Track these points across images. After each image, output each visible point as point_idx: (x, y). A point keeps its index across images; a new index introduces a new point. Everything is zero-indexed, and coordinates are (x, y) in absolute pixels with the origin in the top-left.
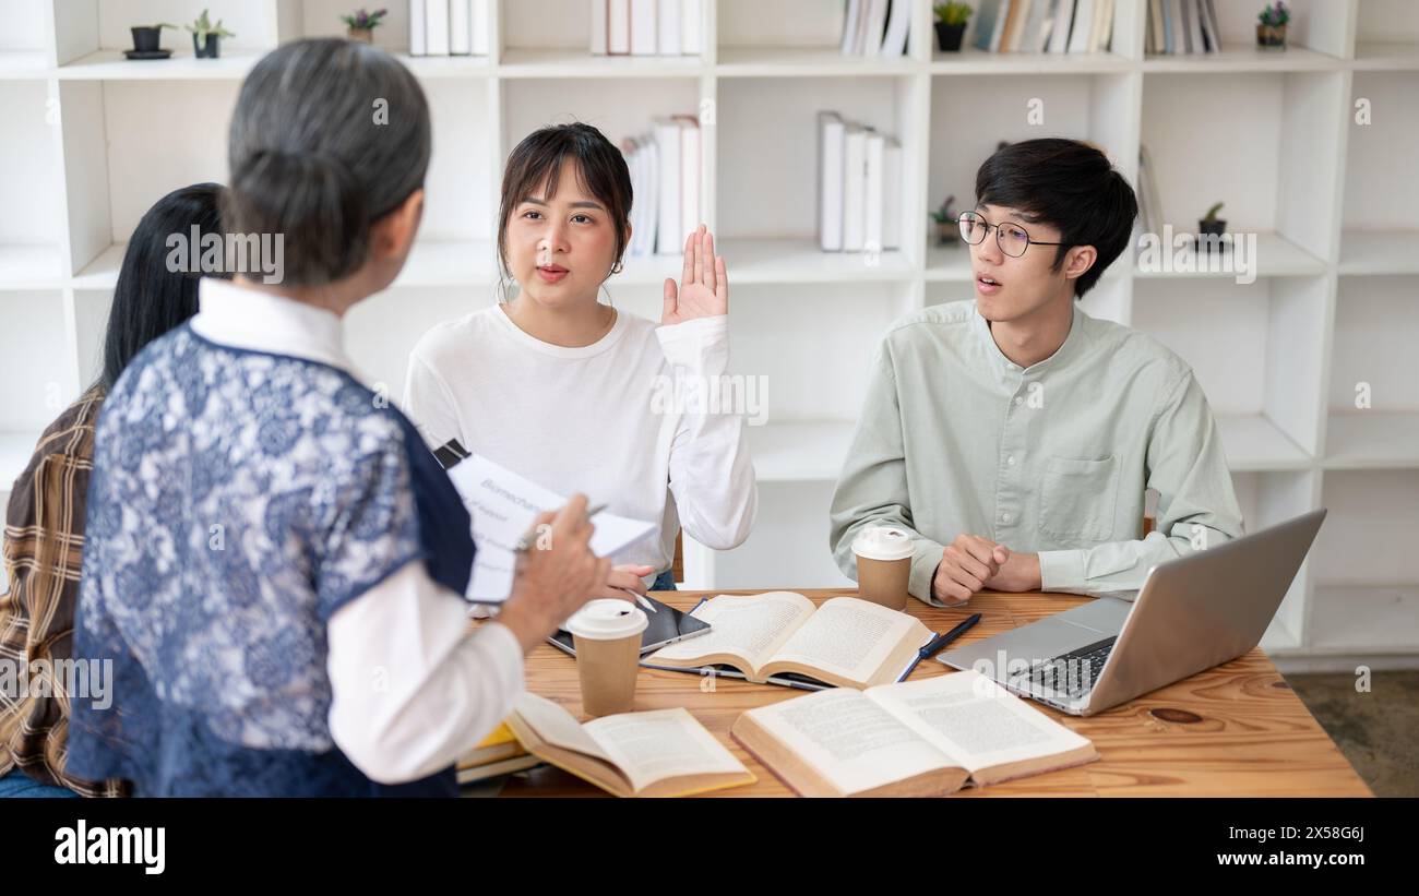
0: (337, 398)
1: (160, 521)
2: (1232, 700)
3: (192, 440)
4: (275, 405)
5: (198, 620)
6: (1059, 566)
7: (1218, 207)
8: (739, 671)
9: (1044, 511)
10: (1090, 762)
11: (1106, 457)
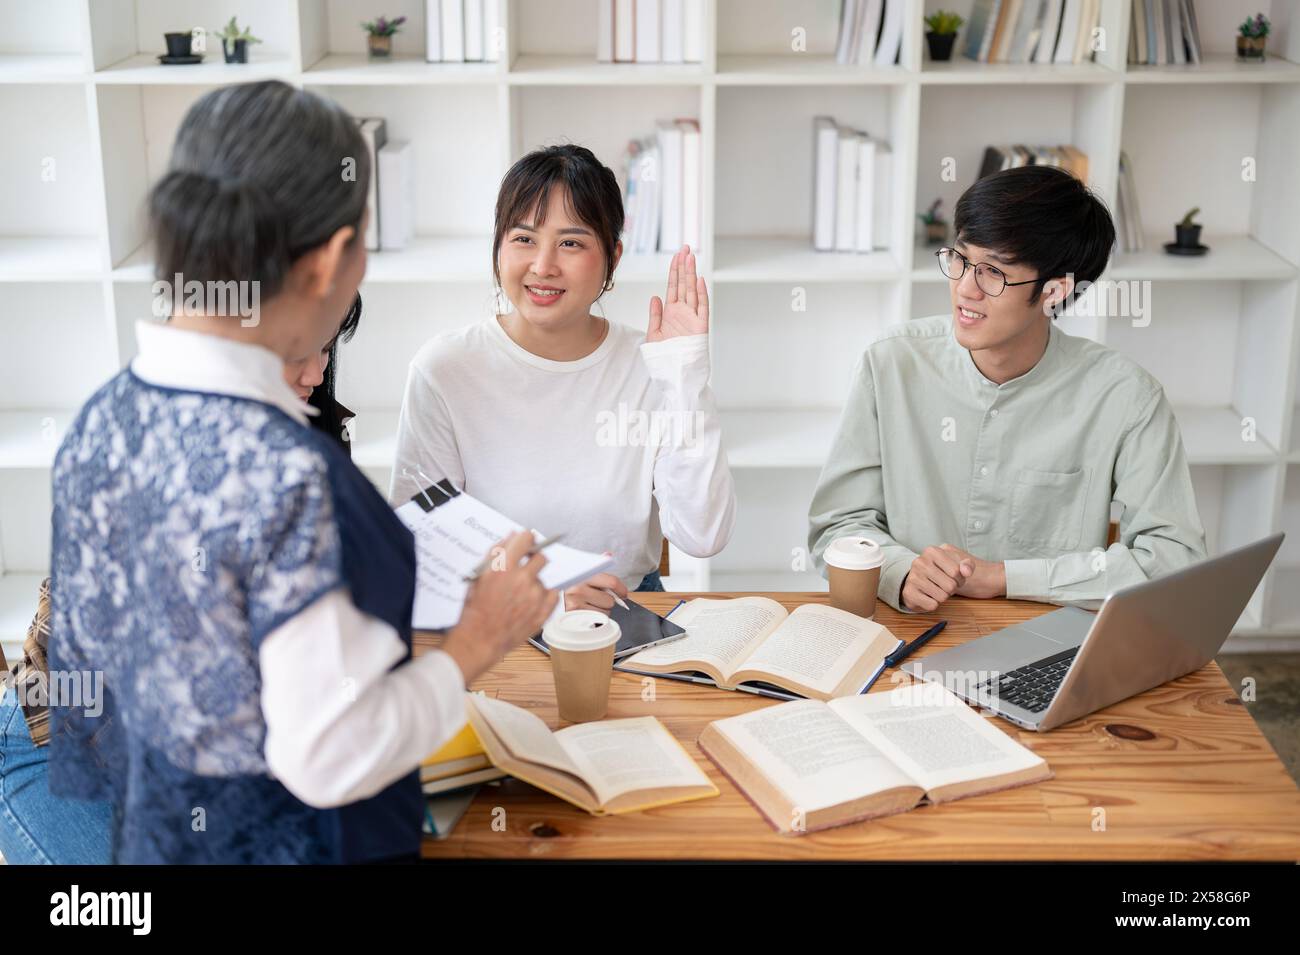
0: (262, 434)
1: (113, 558)
2: (1186, 716)
3: (133, 478)
4: (203, 443)
5: (145, 655)
6: (1024, 575)
7: (1194, 212)
8: (710, 678)
9: (1013, 521)
10: (1044, 781)
11: (1076, 470)
